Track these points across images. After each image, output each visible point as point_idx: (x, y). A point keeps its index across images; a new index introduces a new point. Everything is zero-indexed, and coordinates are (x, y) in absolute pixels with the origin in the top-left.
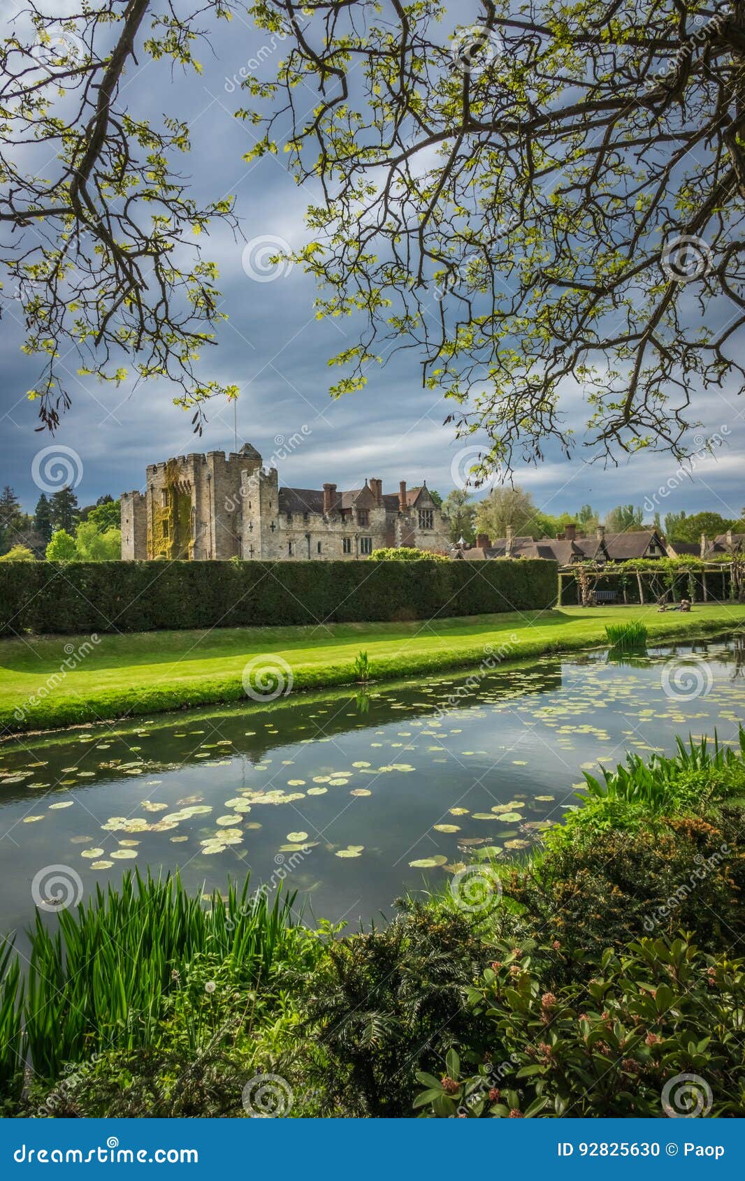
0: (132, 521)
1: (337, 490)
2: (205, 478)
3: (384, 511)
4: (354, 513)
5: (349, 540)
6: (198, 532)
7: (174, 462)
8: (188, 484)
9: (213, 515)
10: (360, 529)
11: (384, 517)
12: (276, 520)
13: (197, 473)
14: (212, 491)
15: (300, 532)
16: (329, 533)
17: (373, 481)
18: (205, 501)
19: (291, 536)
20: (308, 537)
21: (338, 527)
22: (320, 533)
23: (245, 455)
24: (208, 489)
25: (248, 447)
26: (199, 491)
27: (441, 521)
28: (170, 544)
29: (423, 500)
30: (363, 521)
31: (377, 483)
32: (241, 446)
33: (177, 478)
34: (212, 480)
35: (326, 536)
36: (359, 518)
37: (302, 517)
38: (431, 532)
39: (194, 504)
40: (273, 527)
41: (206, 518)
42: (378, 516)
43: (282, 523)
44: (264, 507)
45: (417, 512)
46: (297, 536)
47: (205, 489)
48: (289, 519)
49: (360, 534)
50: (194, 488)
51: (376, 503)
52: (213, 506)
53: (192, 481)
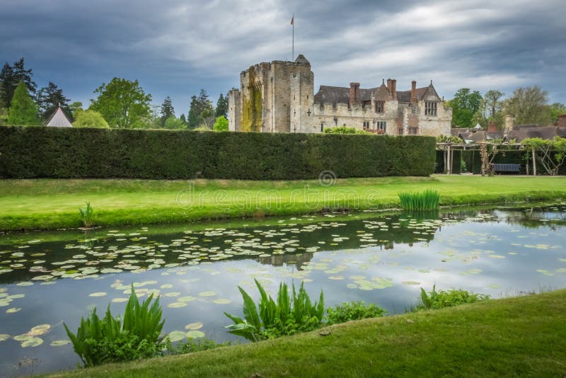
0: (234, 109)
1: (360, 88)
2: (270, 79)
3: (396, 102)
4: (373, 104)
5: (368, 123)
6: (265, 116)
7: (252, 69)
8: (260, 84)
9: (274, 105)
10: (377, 115)
11: (397, 107)
12: (311, 108)
13: (265, 75)
14: (273, 88)
15: (329, 117)
16: (352, 118)
17: (389, 80)
18: (270, 95)
19: (323, 119)
20: (336, 120)
21: (360, 114)
22: (346, 117)
23: (298, 63)
24: (271, 86)
25: (301, 57)
26: (266, 88)
27: (444, 111)
28: (250, 124)
29: (429, 94)
30: (380, 109)
31: (393, 82)
32: (296, 57)
33: (254, 80)
34: (274, 81)
35: (350, 120)
36: (376, 108)
37: (331, 106)
38: (435, 118)
39: (263, 97)
40: (309, 113)
41: (270, 107)
42: (391, 106)
43: (316, 110)
44: (303, 98)
45: (424, 104)
46: (327, 119)
47: (270, 87)
48: (322, 107)
49: (377, 119)
50: (263, 86)
51: (391, 97)
52: (274, 99)
53: (262, 81)
